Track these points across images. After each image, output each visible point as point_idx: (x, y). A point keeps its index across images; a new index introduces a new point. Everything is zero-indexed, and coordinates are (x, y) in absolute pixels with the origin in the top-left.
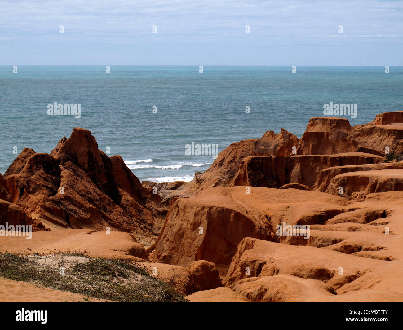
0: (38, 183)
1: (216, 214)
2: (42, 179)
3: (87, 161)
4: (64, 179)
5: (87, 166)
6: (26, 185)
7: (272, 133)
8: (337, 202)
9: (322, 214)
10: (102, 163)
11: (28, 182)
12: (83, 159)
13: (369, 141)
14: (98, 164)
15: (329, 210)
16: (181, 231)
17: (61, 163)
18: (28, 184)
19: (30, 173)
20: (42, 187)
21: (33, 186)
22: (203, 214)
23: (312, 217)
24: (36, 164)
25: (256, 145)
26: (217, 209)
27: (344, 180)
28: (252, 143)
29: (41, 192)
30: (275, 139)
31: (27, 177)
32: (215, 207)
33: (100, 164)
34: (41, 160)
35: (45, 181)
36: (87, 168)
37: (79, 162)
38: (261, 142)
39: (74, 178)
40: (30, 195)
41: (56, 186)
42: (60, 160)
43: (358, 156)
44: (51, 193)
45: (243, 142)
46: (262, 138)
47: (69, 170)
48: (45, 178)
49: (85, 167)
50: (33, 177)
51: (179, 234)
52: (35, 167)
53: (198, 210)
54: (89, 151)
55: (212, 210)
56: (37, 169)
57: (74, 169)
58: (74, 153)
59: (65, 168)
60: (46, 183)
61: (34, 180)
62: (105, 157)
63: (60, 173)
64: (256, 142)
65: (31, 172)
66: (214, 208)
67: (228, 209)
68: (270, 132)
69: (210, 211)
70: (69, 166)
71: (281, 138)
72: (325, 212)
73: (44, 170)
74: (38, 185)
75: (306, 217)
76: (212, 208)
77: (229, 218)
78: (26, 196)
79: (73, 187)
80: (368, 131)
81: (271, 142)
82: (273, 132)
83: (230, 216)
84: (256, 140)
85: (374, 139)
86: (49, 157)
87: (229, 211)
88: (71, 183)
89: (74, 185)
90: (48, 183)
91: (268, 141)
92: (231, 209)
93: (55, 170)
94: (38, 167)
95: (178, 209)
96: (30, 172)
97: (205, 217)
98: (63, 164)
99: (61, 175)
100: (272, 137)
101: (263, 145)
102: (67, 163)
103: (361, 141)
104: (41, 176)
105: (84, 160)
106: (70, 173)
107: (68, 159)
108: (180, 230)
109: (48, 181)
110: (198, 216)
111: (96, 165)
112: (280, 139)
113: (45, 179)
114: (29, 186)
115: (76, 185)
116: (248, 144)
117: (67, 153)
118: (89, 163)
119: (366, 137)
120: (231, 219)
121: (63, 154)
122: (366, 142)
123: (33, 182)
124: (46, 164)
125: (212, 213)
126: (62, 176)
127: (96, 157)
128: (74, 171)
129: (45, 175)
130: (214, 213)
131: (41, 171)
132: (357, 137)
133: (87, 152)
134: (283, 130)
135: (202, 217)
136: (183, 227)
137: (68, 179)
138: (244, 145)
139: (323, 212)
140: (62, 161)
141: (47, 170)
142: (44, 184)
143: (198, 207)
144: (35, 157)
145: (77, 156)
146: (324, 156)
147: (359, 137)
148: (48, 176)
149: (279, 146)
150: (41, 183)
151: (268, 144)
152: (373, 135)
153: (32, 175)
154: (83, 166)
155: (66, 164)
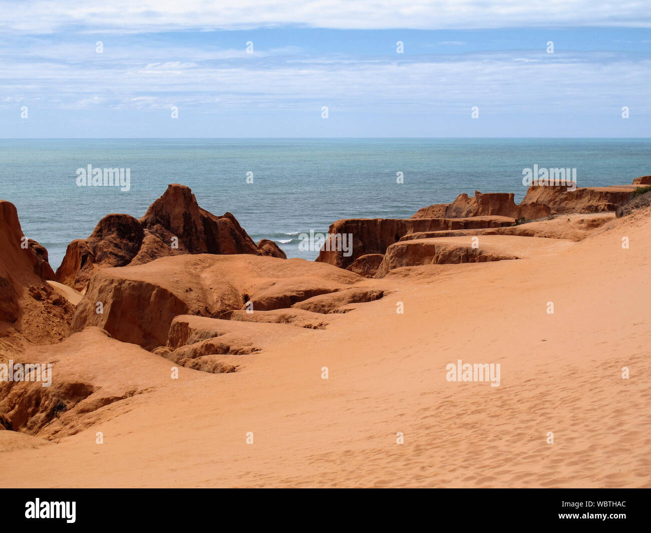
0: (105, 250)
1: (128, 291)
2: (112, 245)
3: (183, 225)
4: (146, 245)
5: (181, 230)
6: (92, 252)
7: (465, 196)
8: (340, 278)
9: (299, 294)
10: (202, 227)
11: (95, 249)
12: (177, 222)
13: (578, 206)
14: (196, 229)
15: (312, 289)
16: (84, 314)
17: (147, 227)
18: (94, 252)
19: (99, 238)
20: (109, 256)
21: (99, 254)
22: (110, 291)
23: (277, 298)
24: (108, 227)
25: (446, 211)
26: (130, 284)
27: (402, 249)
28: (442, 208)
29: (107, 262)
30: (468, 204)
31: (95, 242)
32: (129, 281)
33: (199, 228)
34: (115, 222)
35: (115, 248)
36: (181, 233)
37: (172, 226)
38: (452, 207)
39: (159, 245)
40: (95, 265)
41: (132, 254)
42: (147, 223)
43: (491, 221)
44: (120, 263)
45: (432, 207)
46: (454, 203)
47: (155, 235)
48: (116, 243)
49: (178, 232)
50: (102, 243)
51: (81, 318)
52: (106, 231)
53: (104, 284)
54: (186, 213)
55: (123, 285)
56: (109, 232)
57: (163, 234)
58: (166, 214)
59: (151, 232)
60: (116, 251)
61: (102, 246)
62: (210, 221)
63: (143, 239)
64: (447, 207)
65: (101, 236)
66: (127, 282)
67: (148, 284)
68: (463, 195)
69: (119, 286)
70: (157, 230)
71: (475, 202)
72: (304, 291)
73: (118, 234)
74: (105, 252)
75: (267, 299)
76: (124, 283)
77: (150, 297)
78: (89, 265)
79: (155, 256)
80: (577, 193)
81: (463, 207)
82: (467, 195)
83: (151, 294)
84: (447, 204)
85: (583, 205)
86: (127, 219)
87: (150, 287)
88: (152, 251)
89: (156, 253)
90: (119, 250)
91: (460, 206)
92: (153, 284)
93: (133, 235)
94: (110, 230)
95: (89, 283)
96: (98, 236)
97: (111, 294)
98: (150, 228)
99: (143, 241)
100: (466, 201)
101: (454, 211)
102: (155, 226)
103: (568, 207)
104: (111, 242)
105: (179, 224)
106: (154, 239)
107: (157, 222)
108: (82, 312)
109: (120, 248)
110: (103, 293)
111: (194, 230)
112: (473, 204)
113: (116, 245)
114: (94, 254)
115: (158, 253)
116: (437, 209)
117: (156, 215)
118: (184, 227)
119: (574, 201)
120: (152, 299)
121: (152, 216)
122: (574, 208)
123: (101, 249)
124: (121, 228)
125: (122, 289)
126: (144, 243)
127: (194, 220)
128: (162, 237)
129: (118, 241)
130: (126, 289)
131: (113, 236)
132: (564, 202)
133: (183, 214)
134: (477, 193)
135: (108, 295)
136: (88, 308)
137: (149, 246)
138: (433, 211)
139: (300, 293)
140: (149, 224)
141: (121, 235)
142: (113, 251)
143: (106, 280)
144: (107, 218)
145: (169, 218)
146: (445, 220)
147: (566, 202)
148: (121, 242)
149: (471, 212)
150: (110, 250)
151: (460, 210)
152: (582, 199)
153: (101, 240)
154: (177, 231)
155: (153, 228)
